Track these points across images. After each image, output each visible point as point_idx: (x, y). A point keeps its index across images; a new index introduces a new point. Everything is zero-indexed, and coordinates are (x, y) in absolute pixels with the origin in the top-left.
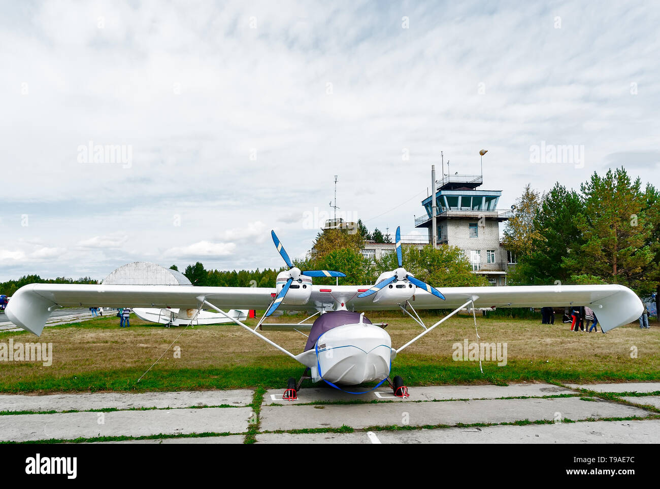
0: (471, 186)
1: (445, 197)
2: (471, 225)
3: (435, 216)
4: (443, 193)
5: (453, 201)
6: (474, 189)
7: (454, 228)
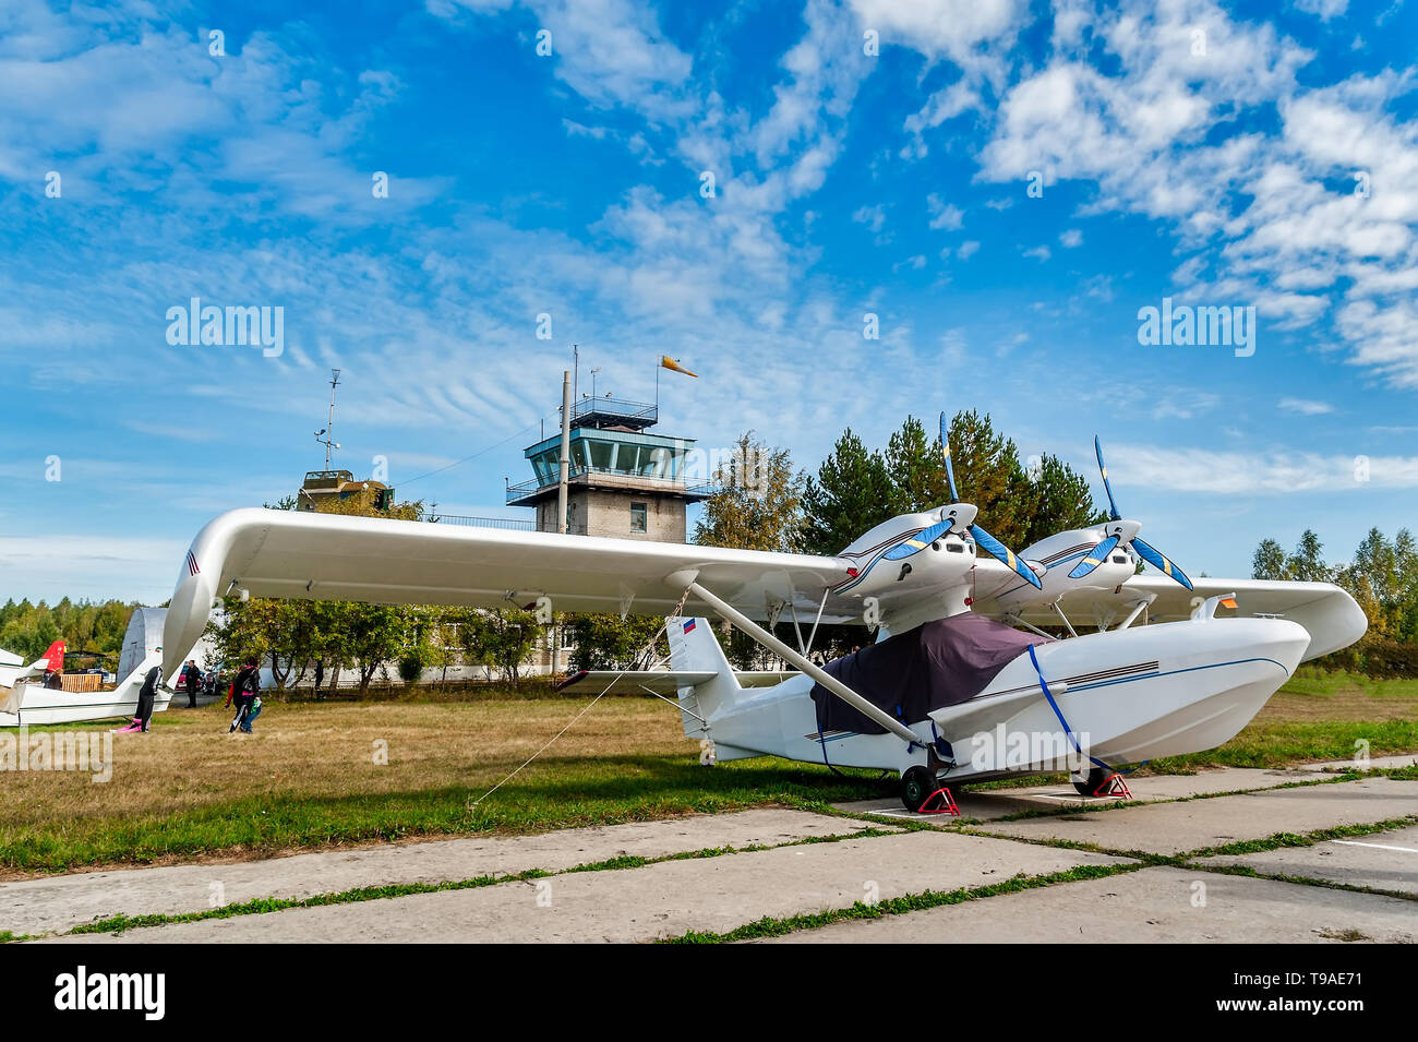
0: (634, 424)
1: (586, 442)
2: (634, 507)
3: (567, 481)
4: (584, 432)
5: (602, 455)
6: (640, 431)
7: (600, 511)
